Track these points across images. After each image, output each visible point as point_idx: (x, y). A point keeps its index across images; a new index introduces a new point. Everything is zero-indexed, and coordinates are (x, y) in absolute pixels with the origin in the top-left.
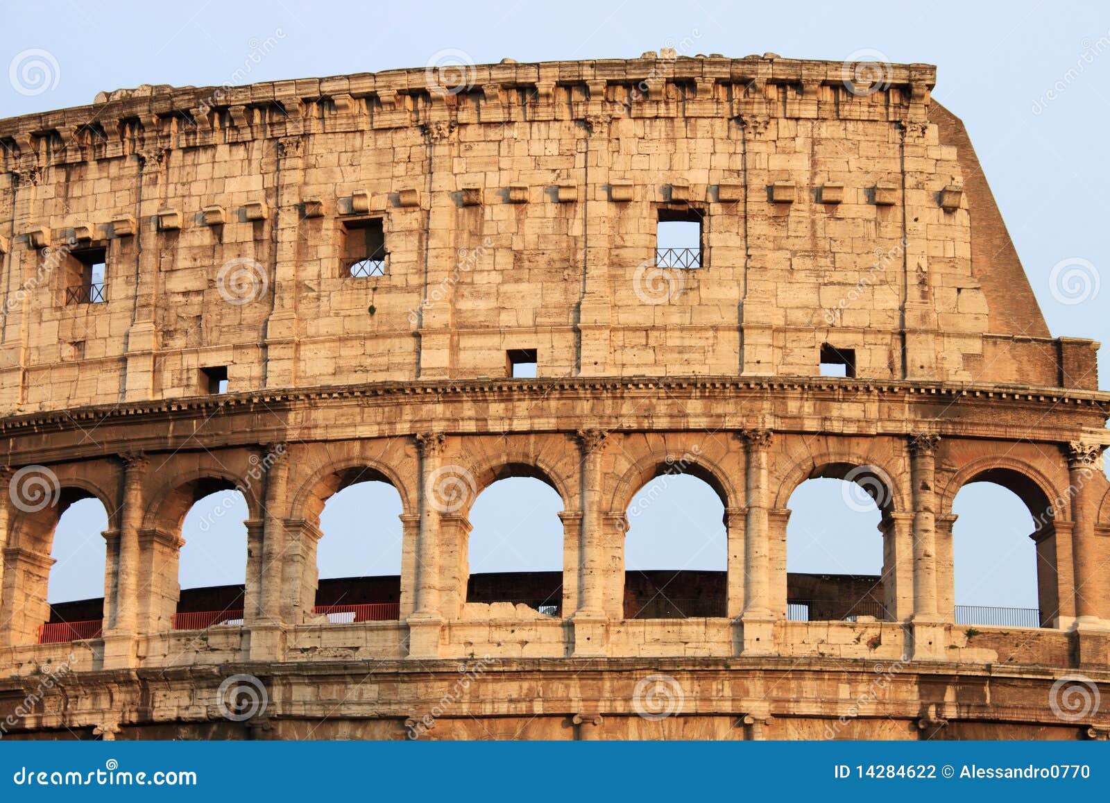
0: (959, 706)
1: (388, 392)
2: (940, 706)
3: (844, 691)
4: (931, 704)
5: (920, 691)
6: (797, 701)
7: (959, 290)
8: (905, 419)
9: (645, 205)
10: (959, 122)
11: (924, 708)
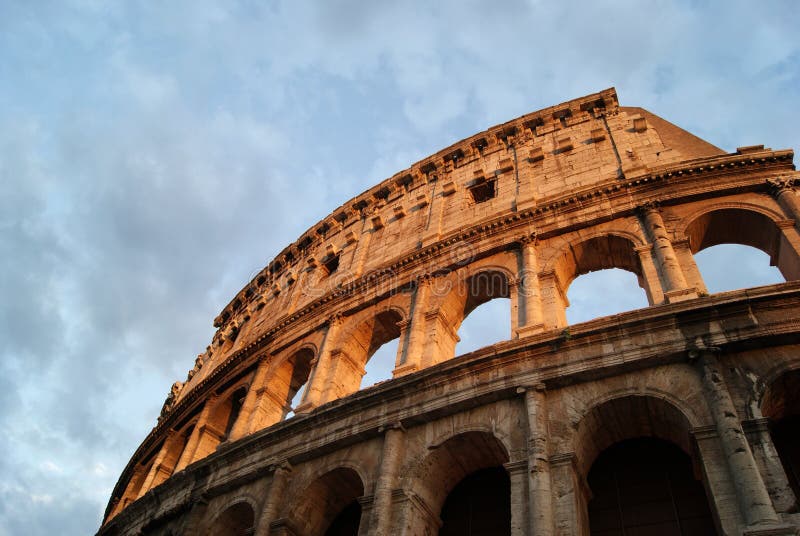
0: (726, 332)
1: (316, 306)
2: (707, 336)
3: (608, 349)
4: (696, 338)
5: (682, 332)
6: (564, 365)
7: (658, 154)
8: (630, 202)
9: (464, 191)
10: (640, 108)
11: (691, 341)
